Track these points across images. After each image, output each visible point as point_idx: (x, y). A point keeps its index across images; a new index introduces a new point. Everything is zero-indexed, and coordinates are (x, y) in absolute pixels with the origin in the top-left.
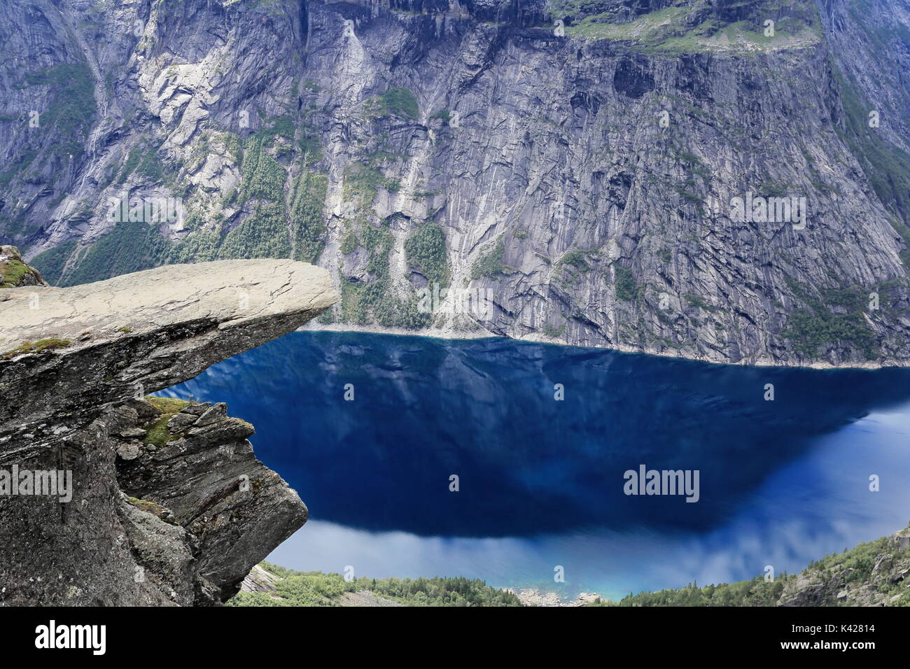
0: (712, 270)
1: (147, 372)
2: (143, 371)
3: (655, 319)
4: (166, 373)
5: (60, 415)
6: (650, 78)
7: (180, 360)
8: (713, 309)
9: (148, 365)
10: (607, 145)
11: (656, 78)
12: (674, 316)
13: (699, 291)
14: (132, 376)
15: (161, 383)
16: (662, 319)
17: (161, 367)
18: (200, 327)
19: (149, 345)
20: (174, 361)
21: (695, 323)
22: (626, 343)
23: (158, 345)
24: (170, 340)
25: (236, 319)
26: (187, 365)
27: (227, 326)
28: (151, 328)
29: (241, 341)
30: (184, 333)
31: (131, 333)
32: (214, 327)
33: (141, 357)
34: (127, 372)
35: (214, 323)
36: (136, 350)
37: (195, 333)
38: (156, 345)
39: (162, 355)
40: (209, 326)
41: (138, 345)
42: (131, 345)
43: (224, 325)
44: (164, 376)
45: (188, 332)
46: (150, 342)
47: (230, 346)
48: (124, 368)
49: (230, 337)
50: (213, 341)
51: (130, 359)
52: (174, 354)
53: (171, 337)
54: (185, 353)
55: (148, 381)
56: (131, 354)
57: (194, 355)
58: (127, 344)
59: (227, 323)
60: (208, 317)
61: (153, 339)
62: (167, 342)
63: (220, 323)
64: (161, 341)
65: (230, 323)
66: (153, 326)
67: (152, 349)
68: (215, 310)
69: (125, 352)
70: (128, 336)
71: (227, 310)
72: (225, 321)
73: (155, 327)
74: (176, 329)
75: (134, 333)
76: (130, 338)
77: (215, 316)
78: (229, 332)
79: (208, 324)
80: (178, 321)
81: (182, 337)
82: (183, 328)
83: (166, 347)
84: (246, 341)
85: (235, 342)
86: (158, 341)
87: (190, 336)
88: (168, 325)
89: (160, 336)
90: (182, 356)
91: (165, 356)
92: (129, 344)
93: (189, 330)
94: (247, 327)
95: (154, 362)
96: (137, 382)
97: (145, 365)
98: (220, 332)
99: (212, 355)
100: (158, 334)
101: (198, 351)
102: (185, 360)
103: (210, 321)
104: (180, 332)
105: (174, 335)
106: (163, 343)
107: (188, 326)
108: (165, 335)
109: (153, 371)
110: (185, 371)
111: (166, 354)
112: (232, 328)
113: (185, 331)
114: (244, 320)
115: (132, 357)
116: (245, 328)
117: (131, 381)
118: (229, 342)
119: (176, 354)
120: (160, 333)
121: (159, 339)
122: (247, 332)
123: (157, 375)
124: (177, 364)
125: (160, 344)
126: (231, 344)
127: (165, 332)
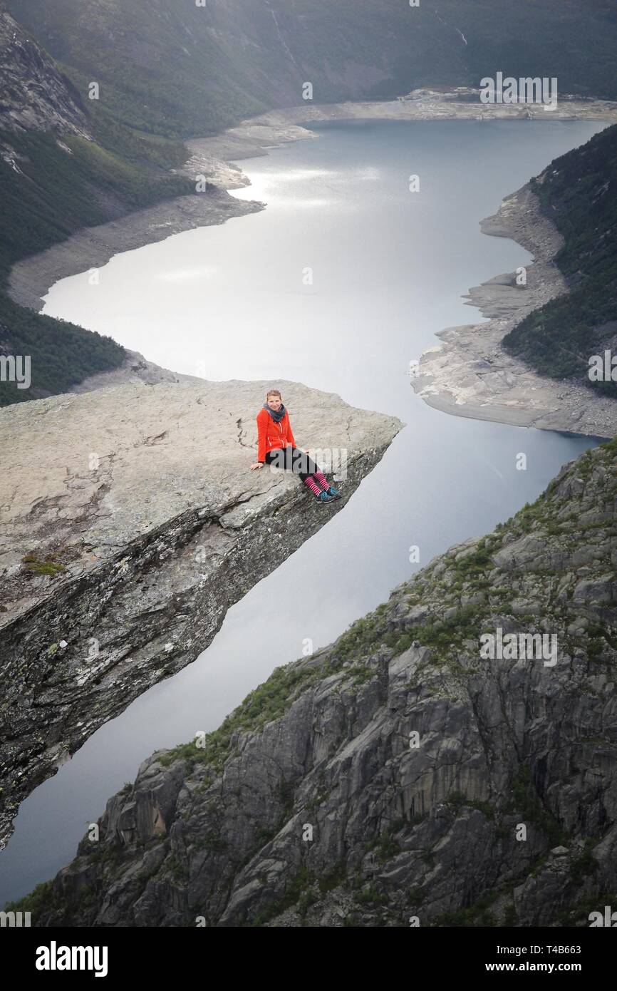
1: (121, 655)
2: (116, 654)
4: (169, 647)
7: (187, 611)
9: (128, 636)
14: (94, 670)
17: (149, 635)
18: (183, 532)
19: (101, 593)
20: (172, 617)
23: (115, 590)
24: (135, 574)
25: (247, 501)
26: (198, 620)
27: (246, 517)
28: (98, 554)
29: (269, 547)
30: (156, 553)
31: (68, 575)
32: (206, 528)
33: (92, 626)
34: (84, 663)
35: (206, 518)
36: (79, 610)
37: (176, 549)
38: (112, 591)
39: (151, 607)
40: (198, 528)
41: (82, 598)
42: (72, 600)
43: (236, 517)
44: (166, 653)
45: (164, 550)
46: (103, 587)
47: (254, 561)
48: (63, 657)
49: (253, 540)
50: (228, 555)
51: (66, 635)
52: (175, 600)
53: (137, 566)
54: (193, 594)
55: (137, 673)
56: (69, 623)
57: (207, 595)
58: (66, 601)
59: (236, 512)
60: (192, 508)
61: (109, 578)
62: (131, 580)
63: (223, 514)
64: (120, 579)
65: (247, 511)
66: (95, 550)
67: (108, 602)
68: (187, 491)
69: (61, 619)
70: (69, 581)
71: (211, 488)
72: (228, 508)
73: (105, 551)
74: (145, 545)
75: (72, 572)
76: (72, 584)
77: (204, 504)
78: (251, 529)
79: (195, 524)
80: (147, 530)
81: (154, 562)
82: (156, 542)
83: (145, 589)
84: (277, 544)
85: (260, 550)
86: (116, 582)
87: (168, 558)
88: (134, 541)
89: (120, 567)
90: (191, 601)
91: (158, 608)
92: (69, 599)
93: (165, 544)
94: (277, 513)
95: (137, 627)
96: (111, 680)
97: (122, 638)
98: (234, 534)
99: (225, 588)
100: (117, 565)
101: (211, 584)
102: (196, 610)
103: (198, 516)
104: (151, 552)
105: (141, 561)
106: (124, 585)
107: (163, 535)
108: (127, 565)
109: (134, 650)
110: (197, 634)
111: (159, 603)
112: (255, 521)
113: (159, 549)
114: (271, 498)
115: (70, 629)
116: (274, 515)
117: (97, 682)
118: (252, 552)
119: (178, 599)
120: (120, 561)
121: (118, 576)
122: (278, 524)
123: (152, 655)
124: (183, 621)
125: (119, 587)
126: (255, 556)
127: (127, 558)
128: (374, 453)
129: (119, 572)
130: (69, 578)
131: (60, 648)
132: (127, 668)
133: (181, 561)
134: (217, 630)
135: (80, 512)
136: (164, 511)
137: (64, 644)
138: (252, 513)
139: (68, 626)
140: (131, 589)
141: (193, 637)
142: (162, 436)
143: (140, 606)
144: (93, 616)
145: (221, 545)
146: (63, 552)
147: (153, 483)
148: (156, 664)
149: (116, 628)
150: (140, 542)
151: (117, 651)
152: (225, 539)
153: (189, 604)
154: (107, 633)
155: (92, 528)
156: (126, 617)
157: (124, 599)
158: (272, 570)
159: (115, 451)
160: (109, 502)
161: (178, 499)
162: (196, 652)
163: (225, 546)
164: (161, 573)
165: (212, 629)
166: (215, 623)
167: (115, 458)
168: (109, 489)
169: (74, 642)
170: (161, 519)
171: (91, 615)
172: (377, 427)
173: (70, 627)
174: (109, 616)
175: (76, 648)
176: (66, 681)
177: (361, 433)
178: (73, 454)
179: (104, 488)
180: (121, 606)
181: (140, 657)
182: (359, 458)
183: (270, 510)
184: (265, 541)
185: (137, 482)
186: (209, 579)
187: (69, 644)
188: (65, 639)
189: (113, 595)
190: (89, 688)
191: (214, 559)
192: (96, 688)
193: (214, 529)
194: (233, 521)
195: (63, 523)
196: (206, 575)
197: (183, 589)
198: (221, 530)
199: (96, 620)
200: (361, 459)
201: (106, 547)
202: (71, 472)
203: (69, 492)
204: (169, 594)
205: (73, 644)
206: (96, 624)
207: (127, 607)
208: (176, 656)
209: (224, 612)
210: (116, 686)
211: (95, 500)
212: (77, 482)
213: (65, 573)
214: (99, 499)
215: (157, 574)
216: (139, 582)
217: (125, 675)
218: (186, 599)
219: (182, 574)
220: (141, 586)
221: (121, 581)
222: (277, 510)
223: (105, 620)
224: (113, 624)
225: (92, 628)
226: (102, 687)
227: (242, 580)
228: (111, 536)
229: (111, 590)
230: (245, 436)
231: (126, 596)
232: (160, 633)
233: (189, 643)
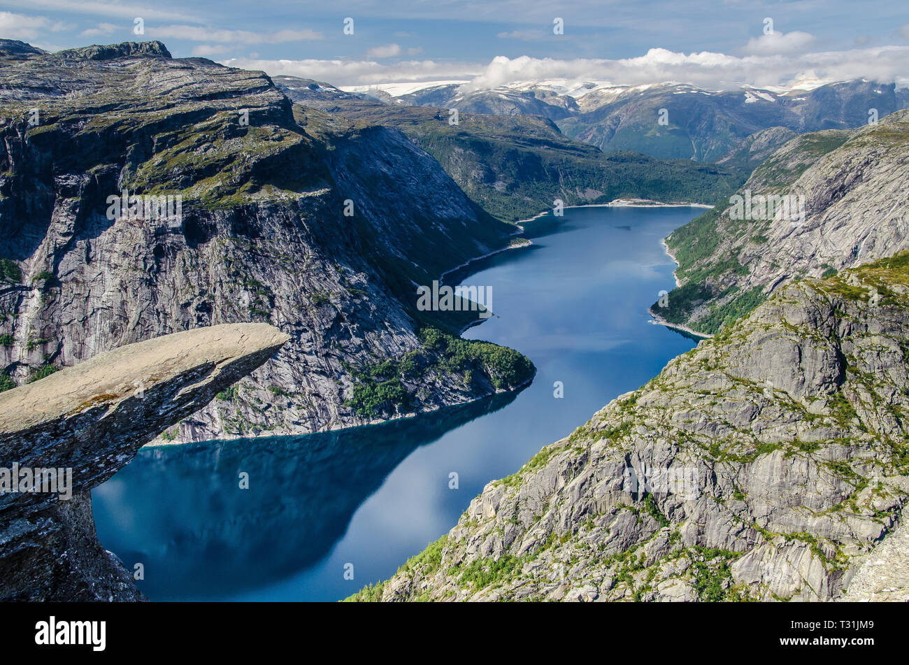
0: (287, 365)
2: (174, 406)
3: (250, 410)
4: (192, 404)
5: (122, 446)
6: (213, 227)
7: (198, 394)
8: (292, 395)
10: (188, 280)
11: (218, 227)
12: (264, 405)
13: (279, 383)
14: (165, 410)
16: (255, 409)
17: (186, 400)
18: (204, 369)
20: (193, 395)
21: (281, 408)
22: (229, 433)
23: (177, 386)
24: (185, 381)
26: (204, 397)
27: (225, 365)
28: (171, 375)
29: (234, 375)
32: (212, 368)
35: (212, 365)
37: (200, 374)
45: (197, 375)
49: (228, 372)
53: (185, 379)
54: (202, 388)
55: (179, 412)
57: (207, 389)
61: (174, 383)
63: (217, 364)
72: (220, 362)
73: (174, 374)
74: (189, 373)
77: (212, 361)
78: (226, 369)
79: (208, 367)
80: (189, 368)
81: (191, 378)
82: (193, 372)
84: (237, 374)
85: (230, 376)
87: (198, 377)
89: (179, 380)
93: (197, 373)
96: (170, 414)
103: (209, 364)
104: (191, 375)
105: (187, 378)
107: (196, 370)
108: (182, 379)
110: (203, 401)
112: (228, 366)
113: (194, 374)
116: (236, 365)
117: (166, 414)
120: (179, 378)
121: (178, 382)
122: (237, 368)
123: (186, 407)
127: (182, 377)
132: (177, 411)
134: (212, 400)
136: (198, 362)
141: (201, 402)
148: (186, 409)
161: (205, 359)
163: (216, 374)
166: (210, 398)
183: (233, 363)
184: (233, 373)
186: (208, 384)
190: (163, 416)
192: (166, 416)
202: (182, 350)
233: (199, 403)
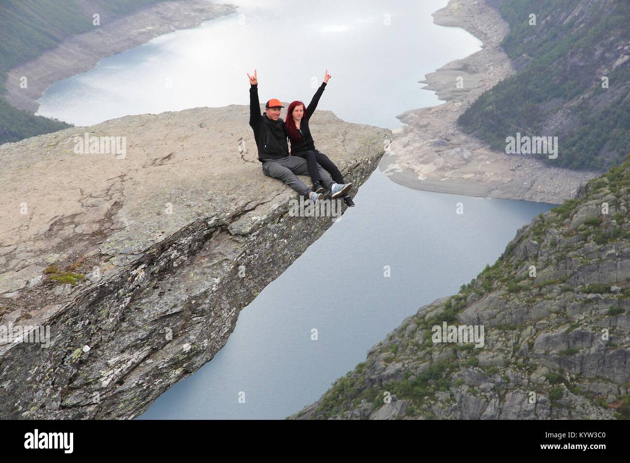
1: (142, 357)
2: (137, 356)
4: (187, 347)
7: (202, 313)
9: (147, 338)
14: (117, 371)
15: (178, 372)
17: (168, 337)
18: (194, 241)
19: (119, 299)
20: (188, 319)
23: (133, 296)
24: (151, 281)
25: (253, 209)
26: (213, 322)
27: (253, 224)
28: (115, 263)
29: (276, 252)
30: (170, 260)
31: (88, 283)
32: (216, 236)
33: (113, 331)
34: (107, 365)
35: (215, 227)
36: (99, 317)
37: (188, 257)
38: (130, 298)
39: (168, 310)
40: (208, 237)
41: (102, 305)
42: (93, 306)
43: (244, 225)
44: (184, 353)
45: (178, 258)
46: (122, 293)
47: (262, 266)
48: (87, 361)
49: (260, 246)
50: (238, 259)
51: (89, 340)
52: (190, 303)
53: (152, 274)
54: (207, 297)
55: (158, 373)
56: (91, 329)
57: (220, 297)
58: (87, 307)
59: (243, 220)
60: (202, 218)
61: (126, 285)
62: (148, 286)
63: (231, 222)
64: (137, 286)
65: (254, 218)
66: (113, 259)
67: (127, 308)
68: (196, 203)
69: (83, 325)
70: (89, 288)
71: (218, 199)
72: (235, 217)
73: (122, 259)
74: (159, 254)
75: (91, 280)
76: (92, 291)
77: (213, 214)
78: (258, 235)
79: (205, 233)
80: (161, 239)
81: (168, 269)
82: (169, 250)
83: (161, 294)
84: (283, 249)
85: (267, 255)
86: (134, 289)
87: (182, 265)
88: (148, 249)
89: (137, 275)
90: (205, 304)
91: (175, 310)
92: (89, 305)
93: (178, 252)
94: (282, 220)
95: (155, 330)
96: (133, 380)
97: (142, 340)
98: (242, 240)
99: (237, 292)
100: (134, 273)
101: (224, 288)
102: (211, 312)
103: (207, 225)
104: (165, 259)
105: (156, 269)
106: (141, 291)
107: (175, 244)
108: (143, 273)
109: (154, 351)
110: (213, 335)
111: (175, 306)
112: (261, 228)
113: (172, 257)
114: (275, 206)
115: (92, 334)
116: (279, 222)
117: (121, 382)
118: (260, 257)
119: (193, 302)
120: (136, 268)
121: (135, 284)
122: (283, 230)
123: (171, 356)
124: (199, 323)
125: (137, 293)
126: (263, 261)
127: (143, 266)
128: (370, 162)
129: (136, 279)
130: (89, 286)
131: (83, 353)
132: (148, 369)
133: (194, 268)
134: (231, 331)
135: (96, 227)
136: (176, 222)
137: (87, 349)
138: (259, 220)
139: (90, 332)
140: (148, 294)
141: (209, 337)
142: (169, 157)
143: (158, 310)
144: (113, 321)
145: (230, 251)
146: (82, 263)
147: (162, 197)
148: (175, 364)
149: (136, 331)
150: (155, 250)
151: (138, 353)
152: (234, 246)
153: (204, 306)
154: (127, 336)
155: (108, 240)
156: (144, 320)
157: (142, 304)
158: (280, 273)
159: (125, 172)
160: (123, 217)
161: (188, 210)
162: (213, 351)
163: (234, 251)
164: (176, 278)
165: (226, 330)
166: (228, 324)
167: (125, 178)
168: (122, 205)
169: (97, 346)
170: (173, 228)
171: (111, 320)
172: (371, 138)
173: (92, 332)
174: (129, 320)
175: (99, 352)
176: (90, 383)
177: (356, 145)
178: (85, 177)
179: (118, 205)
180: (140, 310)
181: (160, 357)
182: (356, 166)
183: (275, 217)
184: (272, 247)
185: (149, 198)
186: (221, 283)
187: (92, 348)
188: (88, 344)
189: (131, 301)
190: (114, 388)
191: (225, 264)
192: (119, 388)
193: (223, 237)
194: (241, 228)
195: (80, 237)
196: (219, 279)
197: (197, 292)
198: (230, 237)
199: (116, 325)
200: (358, 168)
201: (123, 256)
202: (84, 193)
203: (84, 210)
204: (185, 297)
205: (96, 348)
206: (116, 328)
207: (145, 311)
208: (194, 355)
209: (237, 314)
210: (139, 385)
211: (109, 216)
212: (91, 201)
213: (85, 281)
214: (113, 215)
215: (171, 280)
216: (155, 288)
217: (147, 375)
218: (200, 301)
219: (195, 279)
220: (157, 292)
221: (138, 288)
222: (282, 217)
223: (125, 325)
224: (132, 328)
225: (113, 333)
226: (125, 387)
227: (252, 284)
228: (126, 246)
229: (129, 296)
230: (247, 153)
231: (144, 301)
232: (177, 335)
233: (206, 343)
